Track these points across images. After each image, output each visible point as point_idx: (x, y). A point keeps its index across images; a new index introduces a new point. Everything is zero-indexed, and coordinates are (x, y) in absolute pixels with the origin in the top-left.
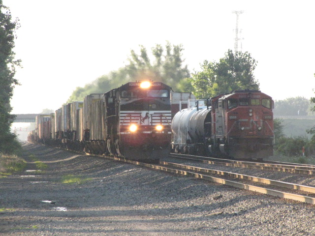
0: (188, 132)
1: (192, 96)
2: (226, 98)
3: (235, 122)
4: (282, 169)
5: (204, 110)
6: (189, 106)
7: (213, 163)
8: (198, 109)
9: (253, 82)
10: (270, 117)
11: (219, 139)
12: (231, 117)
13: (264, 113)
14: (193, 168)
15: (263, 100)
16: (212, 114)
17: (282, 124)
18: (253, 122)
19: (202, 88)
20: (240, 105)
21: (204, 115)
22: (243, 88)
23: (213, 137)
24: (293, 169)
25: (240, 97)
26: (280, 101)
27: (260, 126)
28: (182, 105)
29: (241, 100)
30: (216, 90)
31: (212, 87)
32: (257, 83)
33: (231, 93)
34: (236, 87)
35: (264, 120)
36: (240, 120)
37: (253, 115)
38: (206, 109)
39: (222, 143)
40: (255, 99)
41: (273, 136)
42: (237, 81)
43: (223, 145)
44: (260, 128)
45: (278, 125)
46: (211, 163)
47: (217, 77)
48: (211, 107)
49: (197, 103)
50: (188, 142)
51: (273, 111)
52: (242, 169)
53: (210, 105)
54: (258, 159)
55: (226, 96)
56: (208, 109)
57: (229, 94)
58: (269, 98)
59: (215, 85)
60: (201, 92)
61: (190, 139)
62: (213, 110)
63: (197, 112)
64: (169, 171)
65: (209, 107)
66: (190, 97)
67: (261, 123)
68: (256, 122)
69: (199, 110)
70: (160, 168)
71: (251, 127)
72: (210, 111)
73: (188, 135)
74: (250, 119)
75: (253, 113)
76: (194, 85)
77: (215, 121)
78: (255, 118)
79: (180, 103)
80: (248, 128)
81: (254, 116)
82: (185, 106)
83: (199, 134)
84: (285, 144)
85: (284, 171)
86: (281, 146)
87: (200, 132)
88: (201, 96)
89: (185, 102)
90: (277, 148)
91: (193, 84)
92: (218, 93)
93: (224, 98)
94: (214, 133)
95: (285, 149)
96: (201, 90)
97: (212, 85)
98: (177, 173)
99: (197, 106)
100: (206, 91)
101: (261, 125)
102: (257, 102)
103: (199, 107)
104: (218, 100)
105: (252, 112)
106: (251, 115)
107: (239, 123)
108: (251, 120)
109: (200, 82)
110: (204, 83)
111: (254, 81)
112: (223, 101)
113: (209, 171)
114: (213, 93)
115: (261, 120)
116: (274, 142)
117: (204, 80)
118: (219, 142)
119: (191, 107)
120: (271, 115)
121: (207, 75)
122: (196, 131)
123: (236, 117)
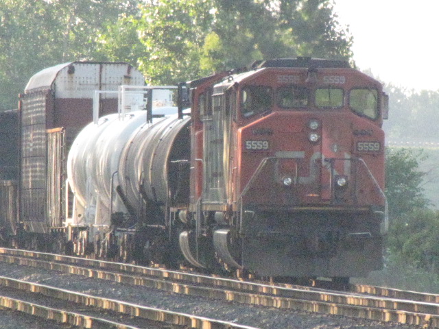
0: (119, 189)
1: (134, 73)
2: (236, 84)
3: (264, 161)
4: (394, 315)
5: (170, 120)
6: (121, 106)
7: (186, 292)
8: (150, 117)
9: (333, 33)
10: (374, 147)
11: (212, 213)
12: (252, 145)
13: (355, 134)
14: (117, 305)
15: (354, 93)
16: (194, 134)
17: (422, 167)
18: (319, 161)
19: (171, 49)
20: (280, 107)
21: (169, 135)
22: (299, 49)
23: (194, 208)
24: (428, 316)
25: (281, 80)
26: (424, 93)
27: (342, 176)
28: (101, 101)
29: (286, 90)
30: (214, 55)
31: (201, 44)
32: (346, 37)
33: (254, 67)
34: (278, 47)
35: (355, 154)
36: (279, 155)
37: (320, 140)
38: (177, 115)
39: (221, 227)
40: (329, 87)
41: (382, 208)
42: (283, 27)
43: (224, 232)
44: (341, 182)
45: (407, 170)
46: (182, 288)
47: (218, 16)
48: (188, 110)
49: (149, 95)
50: (117, 220)
51: (383, 128)
52: (273, 314)
53: (187, 106)
54: (334, 278)
55: (238, 78)
56: (181, 116)
57: (246, 70)
58: (373, 86)
59: (212, 40)
60: (168, 60)
61: (124, 210)
62: (196, 121)
63: (147, 126)
64: (40, 315)
65: (184, 111)
66: (128, 78)
67: (347, 164)
68: (331, 161)
69: (155, 120)
70: (14, 303)
71: (313, 177)
72: (188, 124)
73: (117, 196)
74: (309, 153)
75: (320, 134)
76: (145, 40)
77: (200, 155)
78: (328, 150)
79: (96, 96)
80: (303, 180)
81: (325, 142)
82: (109, 106)
83: (151, 195)
84: (425, 231)
85: (402, 319)
86: (415, 236)
87: (153, 189)
88: (167, 73)
89: (108, 93)
90: (399, 246)
91: (141, 34)
92: (218, 67)
93: (232, 84)
94: (200, 194)
95: (427, 245)
96: (166, 53)
97: (203, 38)
98: (64, 320)
99: (149, 107)
100: (181, 59)
101: (347, 172)
102: (337, 98)
103: (155, 110)
104: (211, 90)
105: (318, 131)
106: (314, 137)
107: (277, 163)
108: (316, 156)
109: (167, 28)
110: (177, 31)
111: (337, 29)
112: (229, 92)
113: (167, 315)
114: (204, 64)
115: (347, 156)
116: (386, 224)
117: (177, 24)
118: (211, 221)
119: (128, 108)
120: (379, 138)
121: (187, 8)
122: (141, 187)
123: (266, 145)
